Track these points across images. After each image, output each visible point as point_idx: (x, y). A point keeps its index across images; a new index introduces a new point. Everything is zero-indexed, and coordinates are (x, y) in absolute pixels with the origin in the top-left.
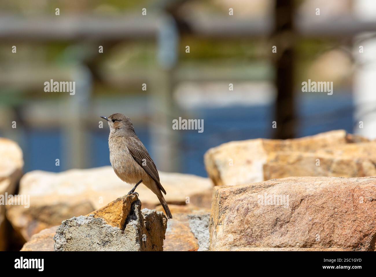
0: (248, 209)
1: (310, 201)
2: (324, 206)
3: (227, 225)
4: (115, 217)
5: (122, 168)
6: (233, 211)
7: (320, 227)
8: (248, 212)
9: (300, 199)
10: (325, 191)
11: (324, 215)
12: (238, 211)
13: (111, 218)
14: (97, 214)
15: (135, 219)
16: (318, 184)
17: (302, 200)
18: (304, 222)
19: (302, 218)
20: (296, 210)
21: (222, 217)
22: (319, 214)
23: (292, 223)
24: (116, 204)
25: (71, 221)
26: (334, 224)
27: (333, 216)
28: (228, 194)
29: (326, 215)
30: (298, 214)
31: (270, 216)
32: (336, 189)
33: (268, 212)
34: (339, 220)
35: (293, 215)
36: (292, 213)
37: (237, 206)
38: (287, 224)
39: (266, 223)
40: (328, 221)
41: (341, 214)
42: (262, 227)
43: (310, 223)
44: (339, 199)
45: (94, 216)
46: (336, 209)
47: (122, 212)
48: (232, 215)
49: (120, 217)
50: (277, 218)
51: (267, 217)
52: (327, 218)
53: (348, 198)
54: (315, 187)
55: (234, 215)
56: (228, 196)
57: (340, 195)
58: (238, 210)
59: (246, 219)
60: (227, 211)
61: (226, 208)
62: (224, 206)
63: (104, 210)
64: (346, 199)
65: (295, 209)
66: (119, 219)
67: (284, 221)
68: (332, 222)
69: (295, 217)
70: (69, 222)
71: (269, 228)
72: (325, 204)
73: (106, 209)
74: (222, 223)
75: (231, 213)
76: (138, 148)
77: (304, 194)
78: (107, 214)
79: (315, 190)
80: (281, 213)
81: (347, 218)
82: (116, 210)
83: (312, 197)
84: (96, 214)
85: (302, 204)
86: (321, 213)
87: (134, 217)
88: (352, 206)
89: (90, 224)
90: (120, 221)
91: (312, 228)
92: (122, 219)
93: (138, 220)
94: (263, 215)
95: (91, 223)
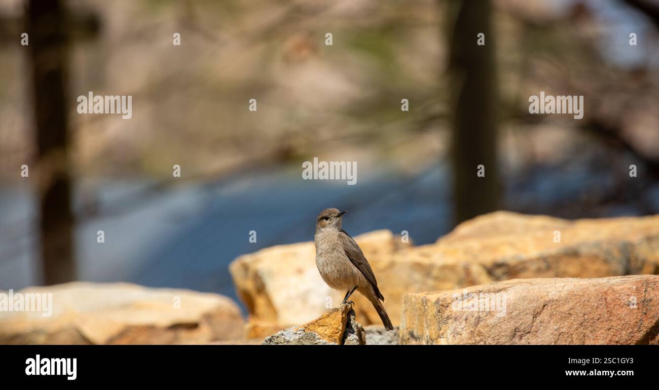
0: (479, 317)
1: (554, 307)
2: (572, 312)
3: (454, 338)
4: (332, 331)
5: (336, 271)
6: (461, 321)
7: (568, 337)
8: (479, 321)
9: (543, 305)
10: (572, 295)
11: (571, 324)
12: (467, 321)
13: (326, 333)
14: (308, 328)
15: (353, 333)
16: (560, 286)
17: (544, 306)
18: (549, 332)
19: (546, 328)
20: (538, 318)
21: (443, 328)
22: (566, 323)
23: (534, 333)
24: (332, 316)
25: (278, 337)
26: (584, 333)
27: (583, 324)
28: (450, 302)
29: (575, 323)
30: (541, 322)
31: (507, 325)
32: (584, 292)
33: (505, 320)
34: (590, 328)
35: (535, 324)
36: (533, 322)
37: (465, 315)
38: (528, 335)
39: (503, 334)
40: (577, 330)
41: (592, 321)
42: (498, 339)
43: (556, 332)
44: (589, 304)
45: (304, 331)
46: (586, 316)
47: (341, 324)
48: (459, 325)
49: (338, 330)
50: (516, 328)
51: (503, 327)
52: (575, 326)
53: (600, 303)
54: (558, 290)
55: (461, 325)
56: (450, 303)
57: (590, 298)
58: (466, 319)
59: (477, 330)
60: (450, 321)
61: (448, 318)
62: (445, 315)
63: (317, 323)
64: (598, 304)
65: (536, 317)
66: (337, 333)
67: (525, 331)
68: (581, 331)
69: (537, 326)
70: (275, 338)
71: (506, 341)
72: (573, 310)
73: (319, 322)
74: (445, 336)
75: (458, 323)
76: (353, 247)
77: (547, 299)
78: (320, 327)
79: (559, 294)
80: (521, 322)
81: (600, 326)
82: (332, 323)
83: (555, 302)
84: (306, 328)
85: (545, 311)
86: (569, 321)
87: (351, 331)
88: (606, 311)
89: (301, 340)
90: (338, 335)
91: (558, 339)
92: (340, 332)
93: (355, 333)
94: (499, 325)
95: (302, 338)
